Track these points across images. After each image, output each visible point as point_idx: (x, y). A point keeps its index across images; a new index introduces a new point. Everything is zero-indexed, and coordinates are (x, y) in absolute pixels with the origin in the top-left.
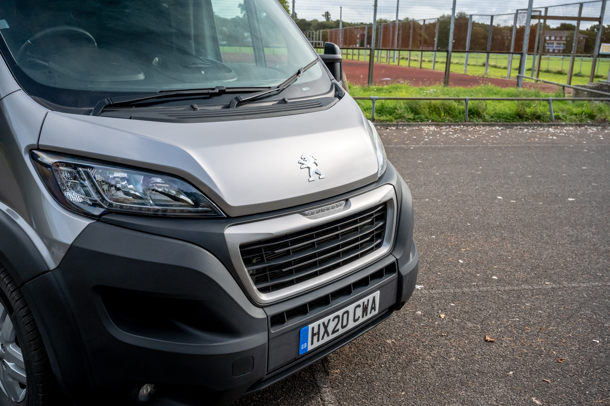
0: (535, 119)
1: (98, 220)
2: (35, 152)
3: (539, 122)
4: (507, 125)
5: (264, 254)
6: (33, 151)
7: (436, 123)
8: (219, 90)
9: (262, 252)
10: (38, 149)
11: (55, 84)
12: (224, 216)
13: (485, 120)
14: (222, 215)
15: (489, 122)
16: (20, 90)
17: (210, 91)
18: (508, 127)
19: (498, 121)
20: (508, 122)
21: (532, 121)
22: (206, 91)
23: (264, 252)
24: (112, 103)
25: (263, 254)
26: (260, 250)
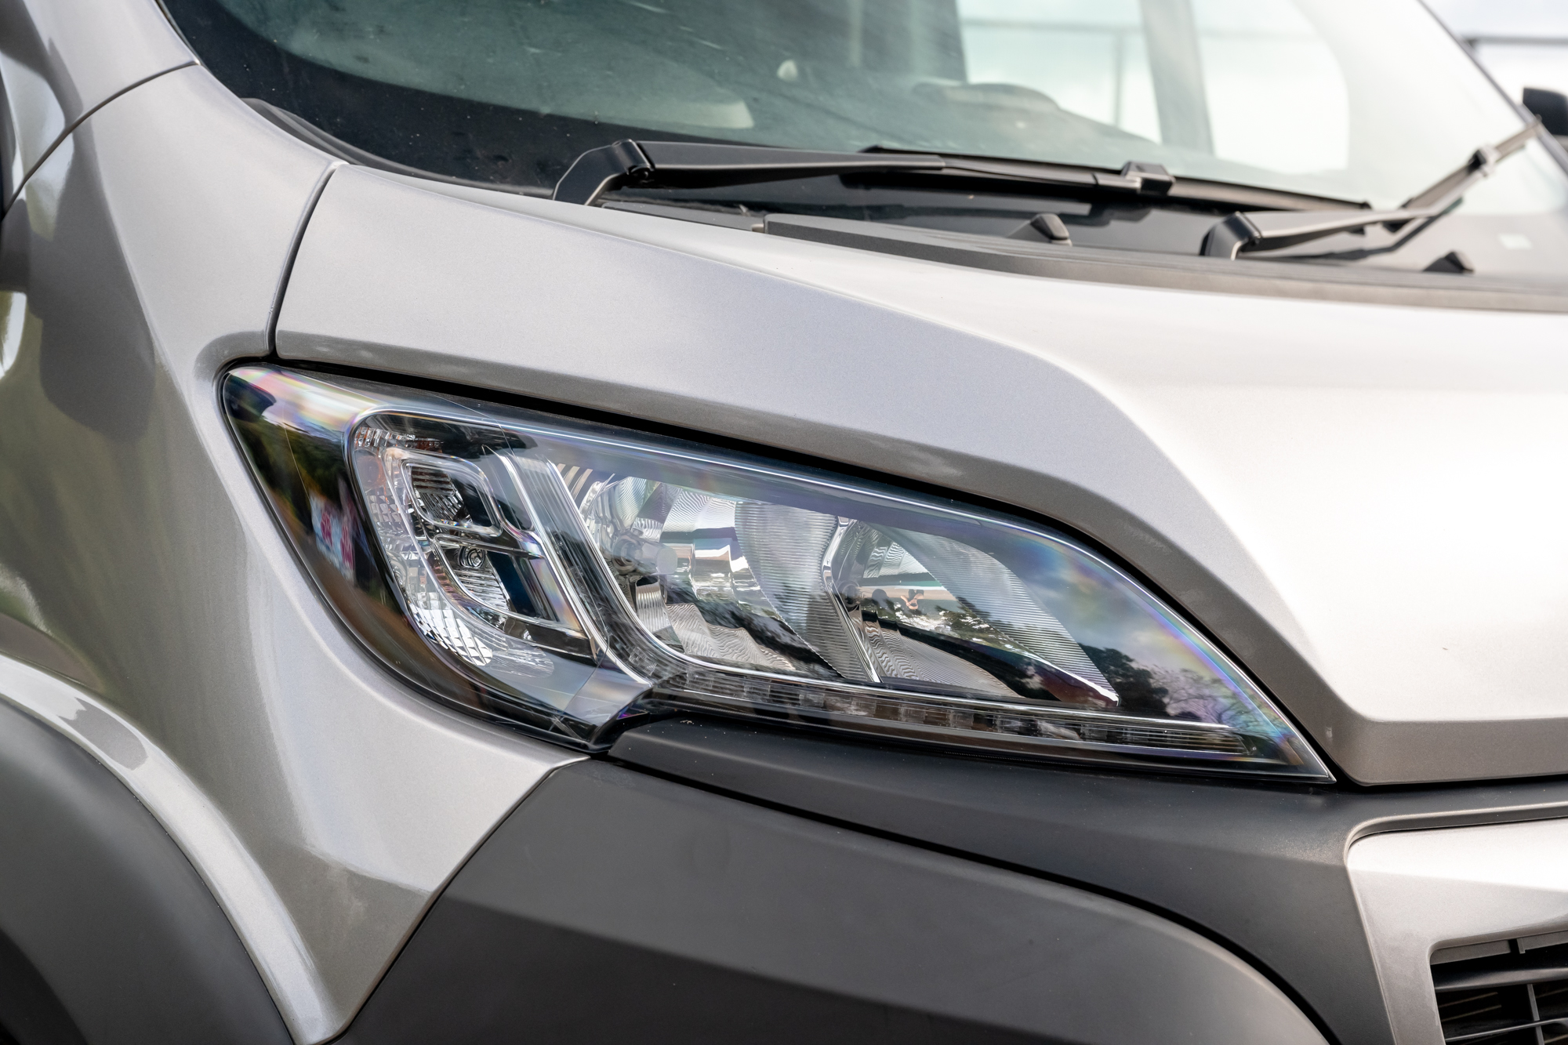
1: (600, 757)
2: (252, 376)
5: (1540, 1034)
6: (237, 373)
8: (1147, 183)
9: (1531, 1020)
10: (272, 360)
11: (365, 60)
12: (1322, 773)
14: (1308, 766)
16: (191, 64)
17: (1105, 180)
22: (1086, 178)
23: (1537, 1022)
24: (648, 165)
25: (1533, 1029)
26: (1512, 1000)
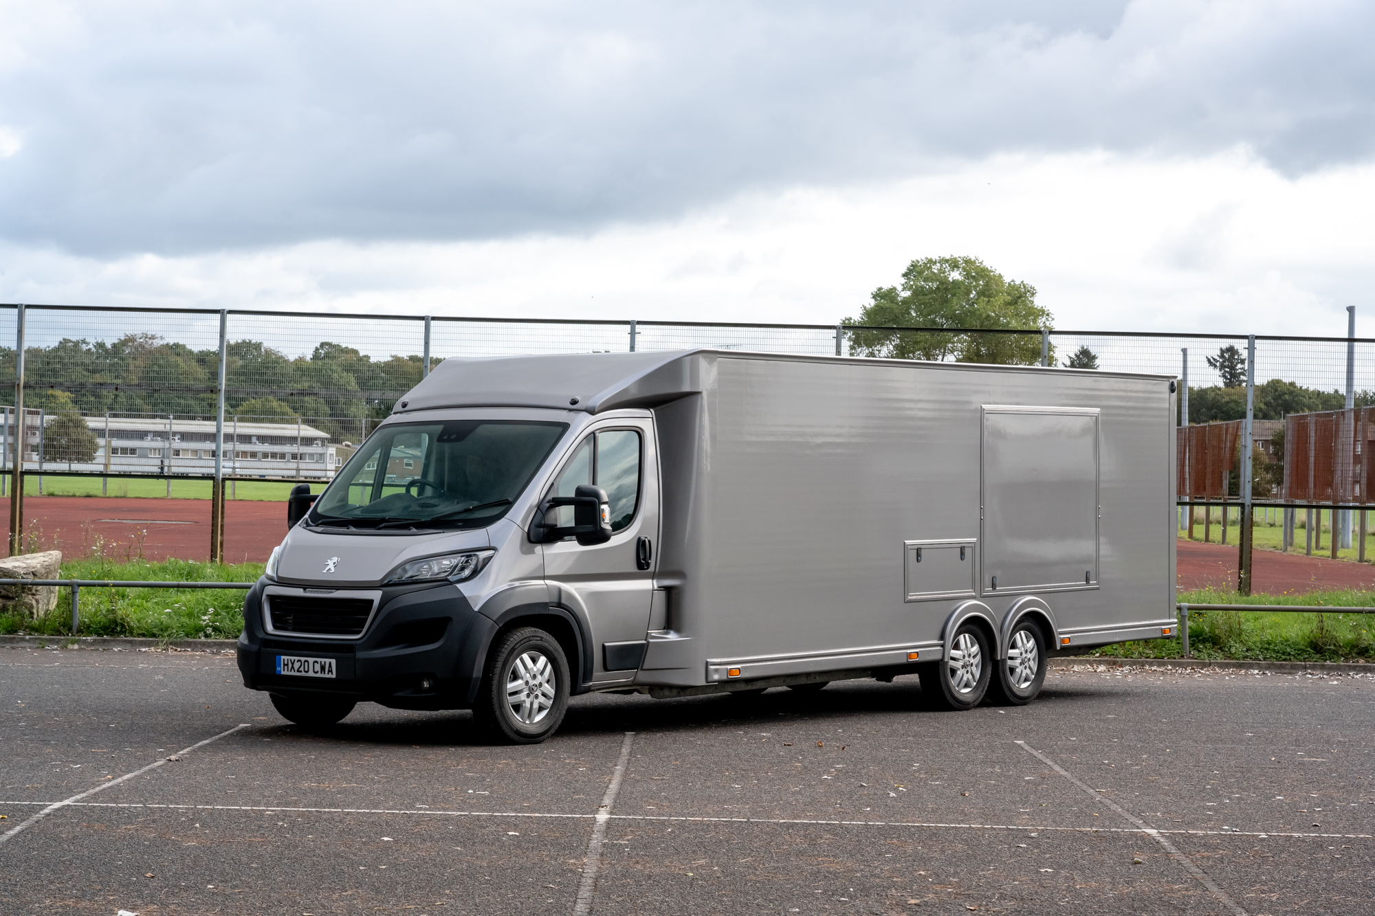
0: (1354, 655)
3: (1362, 662)
4: (1281, 667)
7: (1112, 658)
13: (1231, 656)
15: (1237, 659)
18: (1283, 671)
19: (1261, 657)
20: (1284, 660)
21: (1347, 660)
